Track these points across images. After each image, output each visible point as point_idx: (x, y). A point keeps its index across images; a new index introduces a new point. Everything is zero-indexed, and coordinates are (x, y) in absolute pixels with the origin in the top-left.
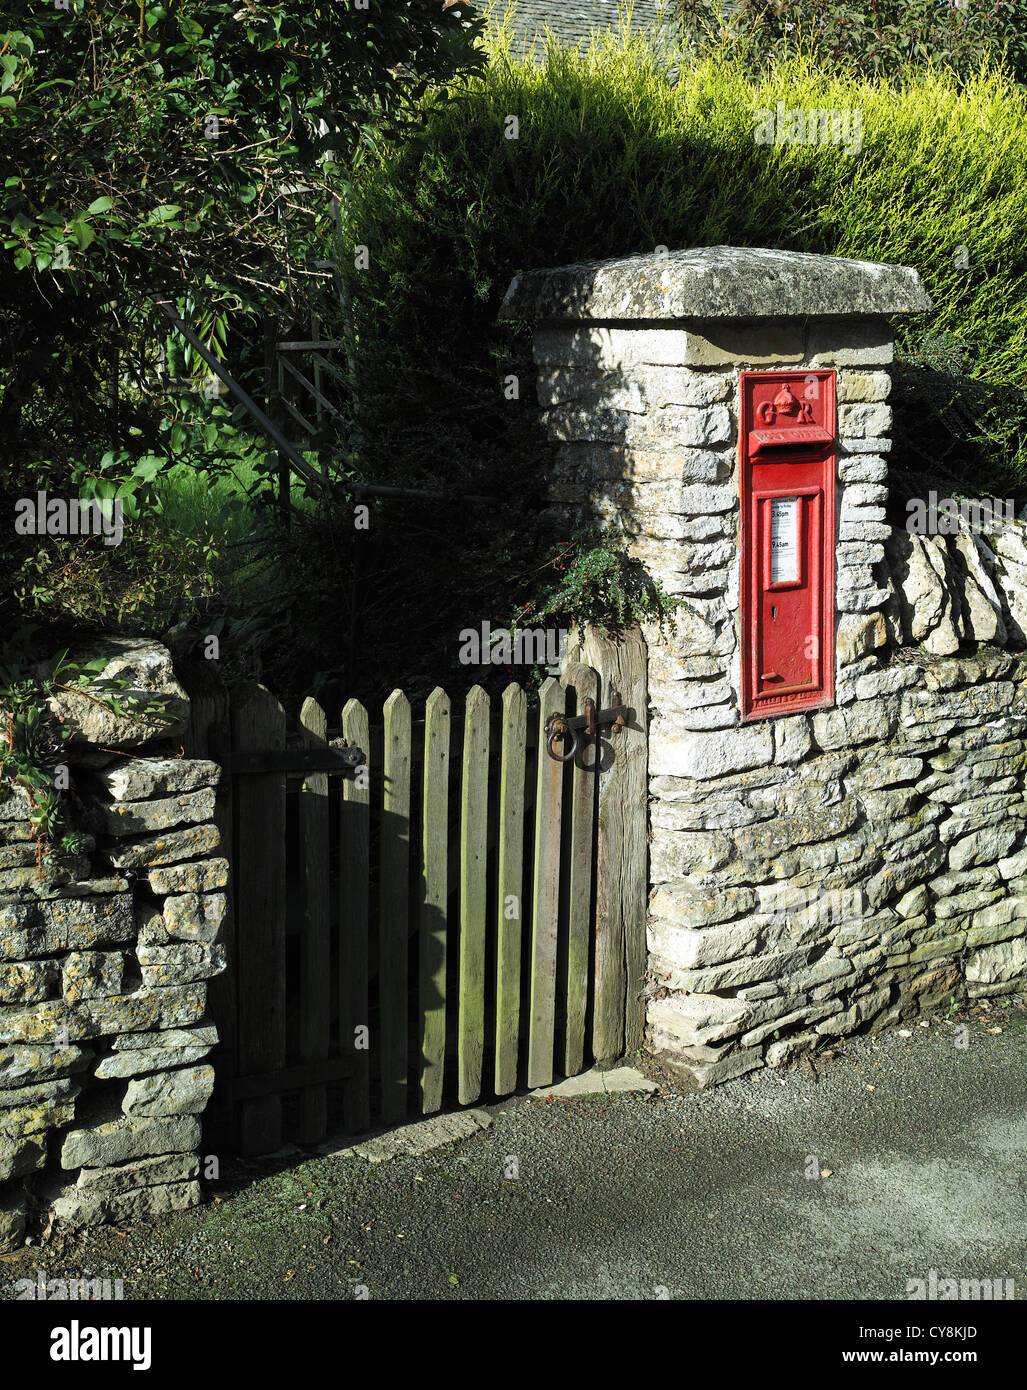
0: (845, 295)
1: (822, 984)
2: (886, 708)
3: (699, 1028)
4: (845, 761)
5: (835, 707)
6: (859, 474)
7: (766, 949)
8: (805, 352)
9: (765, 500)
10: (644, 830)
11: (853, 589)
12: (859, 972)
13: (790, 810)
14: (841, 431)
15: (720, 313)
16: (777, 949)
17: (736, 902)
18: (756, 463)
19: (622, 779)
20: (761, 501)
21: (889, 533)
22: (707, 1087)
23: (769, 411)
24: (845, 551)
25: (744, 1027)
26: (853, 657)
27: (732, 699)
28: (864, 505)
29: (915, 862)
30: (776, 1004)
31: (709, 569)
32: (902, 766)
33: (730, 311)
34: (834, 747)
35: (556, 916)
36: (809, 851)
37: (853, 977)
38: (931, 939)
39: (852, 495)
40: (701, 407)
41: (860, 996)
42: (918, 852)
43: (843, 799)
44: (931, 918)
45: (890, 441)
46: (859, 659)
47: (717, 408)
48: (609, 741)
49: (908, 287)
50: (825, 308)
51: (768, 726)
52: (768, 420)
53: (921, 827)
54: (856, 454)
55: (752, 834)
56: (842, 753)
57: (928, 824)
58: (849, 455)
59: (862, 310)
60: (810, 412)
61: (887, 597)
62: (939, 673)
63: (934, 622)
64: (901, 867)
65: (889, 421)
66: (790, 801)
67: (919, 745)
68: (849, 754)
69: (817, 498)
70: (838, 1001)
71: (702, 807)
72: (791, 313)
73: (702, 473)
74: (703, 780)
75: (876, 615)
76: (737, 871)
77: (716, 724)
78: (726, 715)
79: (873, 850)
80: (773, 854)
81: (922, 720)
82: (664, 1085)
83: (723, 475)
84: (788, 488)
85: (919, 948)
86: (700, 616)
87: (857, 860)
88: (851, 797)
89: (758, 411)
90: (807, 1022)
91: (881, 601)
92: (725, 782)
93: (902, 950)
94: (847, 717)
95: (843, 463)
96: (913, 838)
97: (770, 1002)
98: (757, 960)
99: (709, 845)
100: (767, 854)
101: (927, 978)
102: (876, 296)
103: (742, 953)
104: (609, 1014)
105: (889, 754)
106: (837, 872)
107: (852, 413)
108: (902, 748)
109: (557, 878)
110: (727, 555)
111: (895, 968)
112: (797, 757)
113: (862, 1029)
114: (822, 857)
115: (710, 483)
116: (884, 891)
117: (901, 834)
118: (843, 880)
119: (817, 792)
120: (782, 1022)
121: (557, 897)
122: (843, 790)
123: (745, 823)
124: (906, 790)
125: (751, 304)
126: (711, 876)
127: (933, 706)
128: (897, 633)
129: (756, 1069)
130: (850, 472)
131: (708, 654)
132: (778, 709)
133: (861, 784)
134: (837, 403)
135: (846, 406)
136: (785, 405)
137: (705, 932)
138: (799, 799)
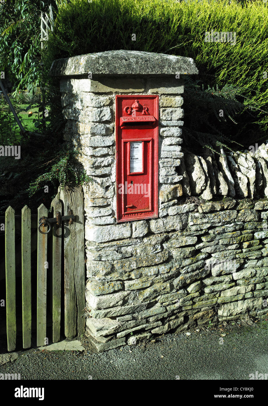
0: (159, 67)
1: (152, 316)
2: (181, 219)
3: (98, 331)
4: (163, 237)
5: (159, 218)
6: (169, 134)
7: (127, 304)
8: (145, 88)
9: (127, 142)
10: (83, 259)
11: (166, 175)
12: (169, 312)
13: (139, 254)
14: (161, 118)
15: (101, 73)
16: (132, 303)
17: (113, 287)
18: (124, 129)
19: (74, 241)
20: (125, 143)
21: (183, 155)
22: (101, 352)
23: (130, 110)
24: (163, 161)
25: (117, 331)
26: (166, 200)
27: (112, 214)
28: (171, 145)
29: (194, 274)
30: (132, 323)
31: (103, 167)
32: (188, 240)
33: (106, 72)
34: (158, 232)
35: (46, 288)
36: (147, 269)
37: (167, 314)
38: (202, 300)
39: (166, 141)
40: (98, 108)
41: (171, 320)
42: (196, 270)
43: (162, 251)
44: (202, 293)
45: (183, 122)
46: (169, 201)
47: (105, 108)
48: (68, 227)
49: (188, 65)
50: (149, 72)
51: (129, 224)
52: (129, 113)
53: (197, 261)
54: (168, 126)
55: (122, 263)
56: (162, 234)
57: (201, 260)
58: (165, 127)
59: (166, 73)
60: (148, 110)
61: (181, 179)
62: (204, 207)
63: (203, 188)
64: (188, 275)
65: (182, 115)
66: (138, 251)
67: (195, 232)
68: (165, 235)
69: (151, 142)
70: (160, 322)
71: (100, 252)
72: (133, 73)
73: (99, 132)
74: (101, 243)
75: (177, 185)
76: (115, 276)
77: (106, 223)
78: (110, 220)
79: (175, 269)
80: (130, 270)
81: (196, 223)
82: (87, 349)
83: (108, 133)
84: (138, 138)
85: (197, 303)
86: (98, 184)
87: (168, 273)
88: (166, 250)
89: (124, 109)
90: (146, 329)
91: (179, 180)
92: (110, 244)
93: (189, 304)
94: (164, 221)
95: (162, 130)
96: (193, 265)
97: (130, 322)
98: (123, 307)
99: (102, 266)
100: (127, 270)
101: (201, 314)
102: (173, 68)
103: (117, 305)
104: (70, 322)
105: (182, 235)
106: (159, 277)
107: (166, 111)
108: (188, 233)
109: (46, 275)
110: (110, 162)
111: (186, 310)
112: (141, 235)
113: (171, 331)
114: (152, 271)
115: (103, 135)
116: (180, 284)
117: (188, 263)
118: (162, 280)
119: (150, 249)
120: (134, 329)
121: (46, 281)
122: (162, 248)
123: (118, 259)
124: (190, 248)
125: (115, 69)
126: (104, 277)
127: (201, 218)
128: (188, 192)
129: (123, 346)
130: (165, 133)
131: (103, 197)
132: (133, 218)
133: (170, 246)
134: (159, 107)
135: (164, 109)
136: (136, 108)
137: (101, 297)
138: (142, 251)
